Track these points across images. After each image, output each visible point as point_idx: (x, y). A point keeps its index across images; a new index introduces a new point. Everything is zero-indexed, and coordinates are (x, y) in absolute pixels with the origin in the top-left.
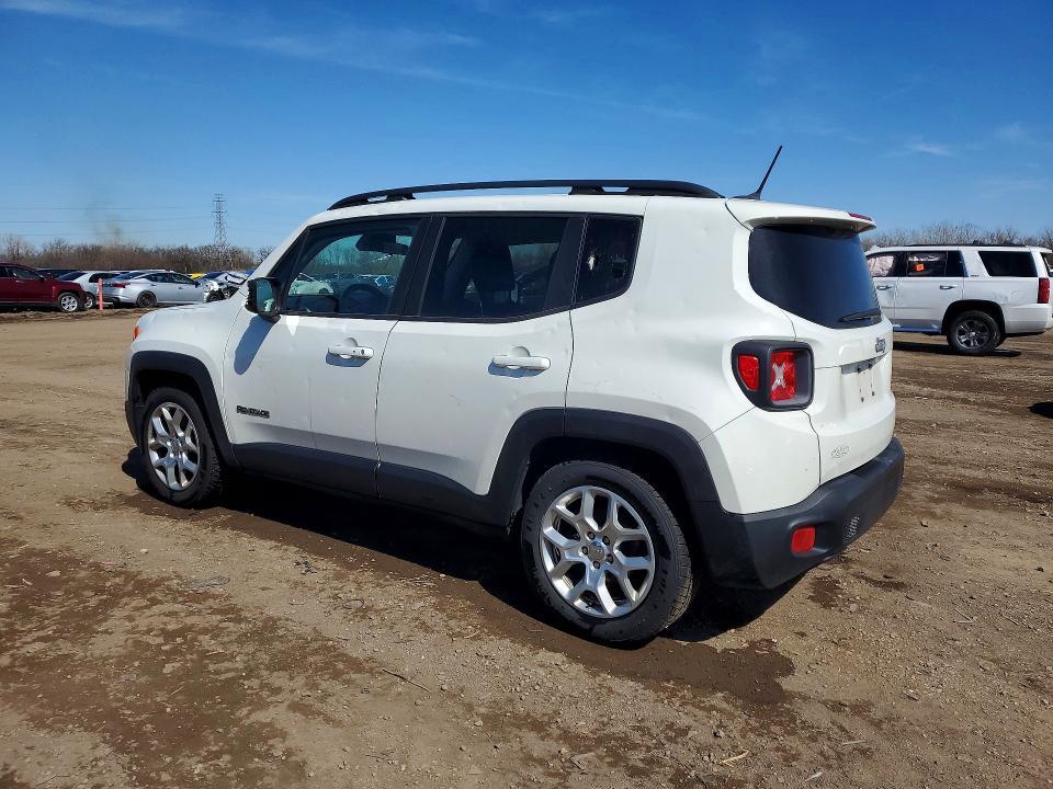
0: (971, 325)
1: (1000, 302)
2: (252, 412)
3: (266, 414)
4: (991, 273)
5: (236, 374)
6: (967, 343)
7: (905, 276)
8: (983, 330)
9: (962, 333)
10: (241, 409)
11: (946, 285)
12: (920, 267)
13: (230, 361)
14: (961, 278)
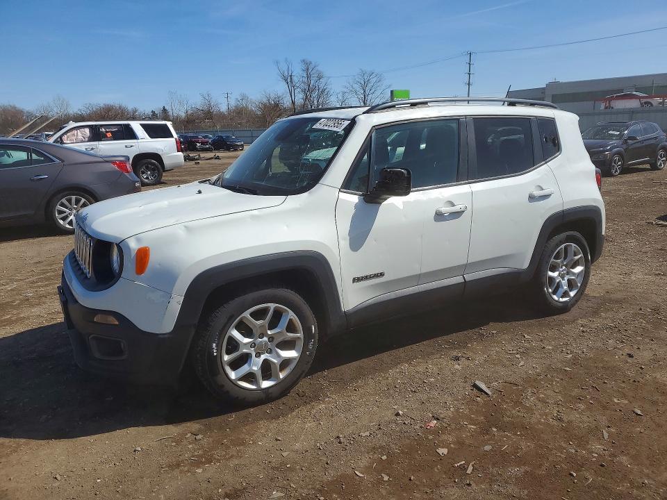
0: (147, 168)
1: (160, 153)
2: (366, 278)
3: (382, 275)
4: (152, 137)
5: (352, 252)
6: (147, 178)
7: (101, 141)
8: (154, 170)
9: (143, 173)
10: (356, 280)
11: (129, 145)
12: (109, 135)
13: (345, 244)
14: (135, 141)
